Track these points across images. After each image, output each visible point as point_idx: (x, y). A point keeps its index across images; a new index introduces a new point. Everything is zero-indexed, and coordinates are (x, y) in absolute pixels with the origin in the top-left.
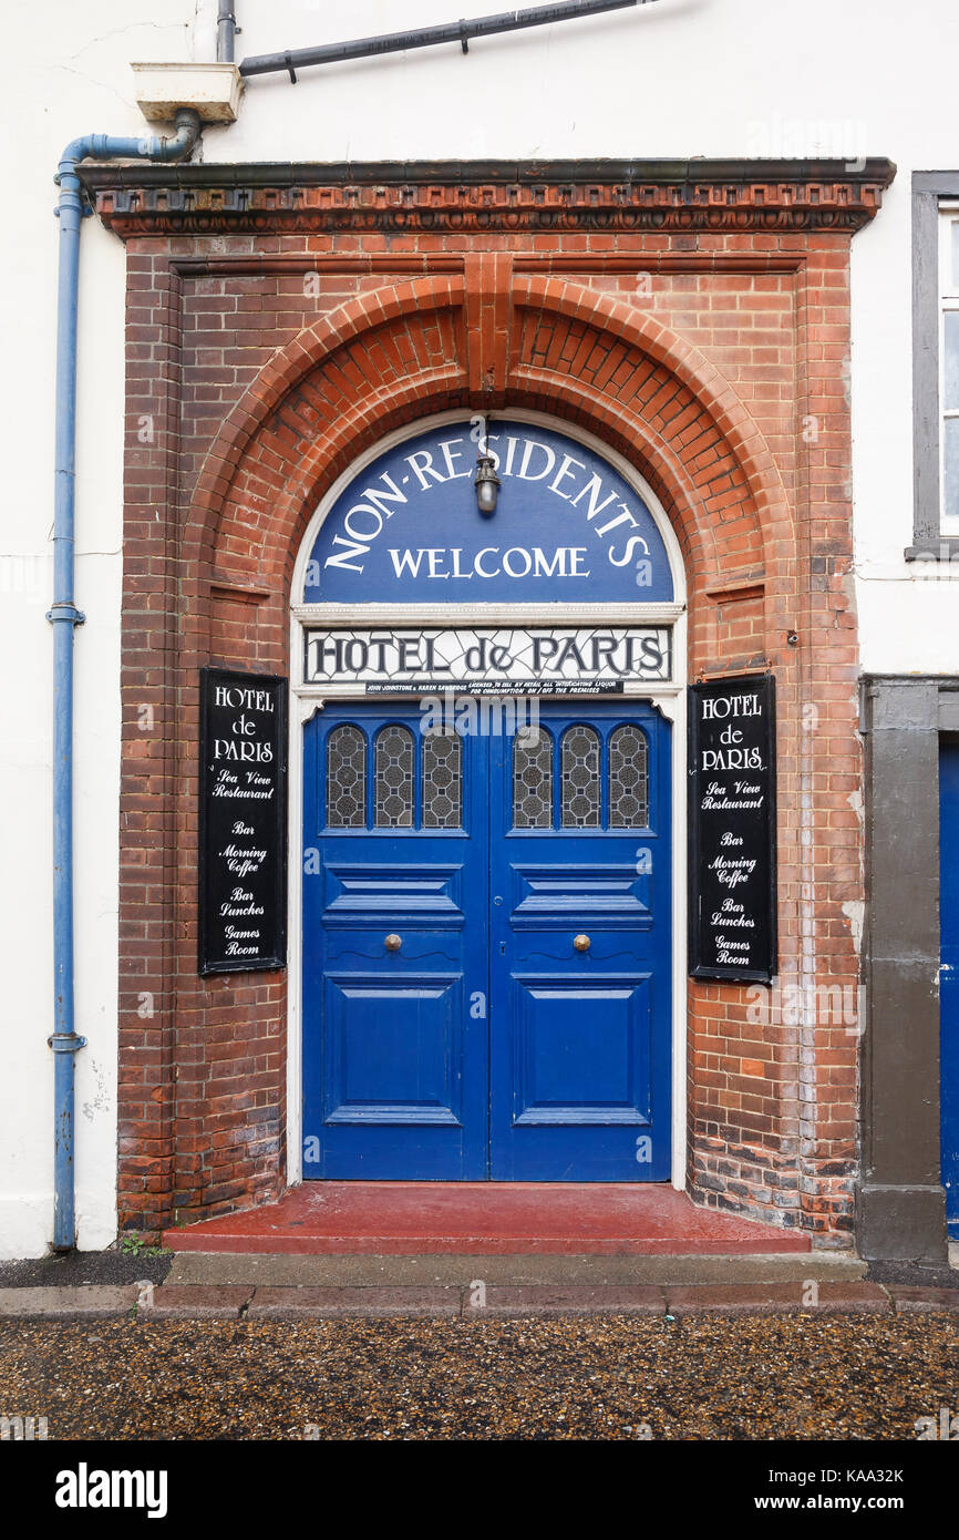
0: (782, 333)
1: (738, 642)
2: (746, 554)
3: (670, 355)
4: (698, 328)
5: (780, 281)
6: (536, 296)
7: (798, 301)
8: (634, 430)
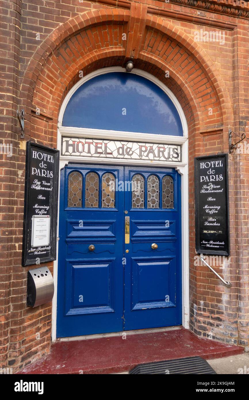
0: (229, 49)
1: (211, 148)
2: (214, 120)
3: (196, 51)
4: (204, 43)
5: (228, 32)
6: (154, 23)
7: (233, 40)
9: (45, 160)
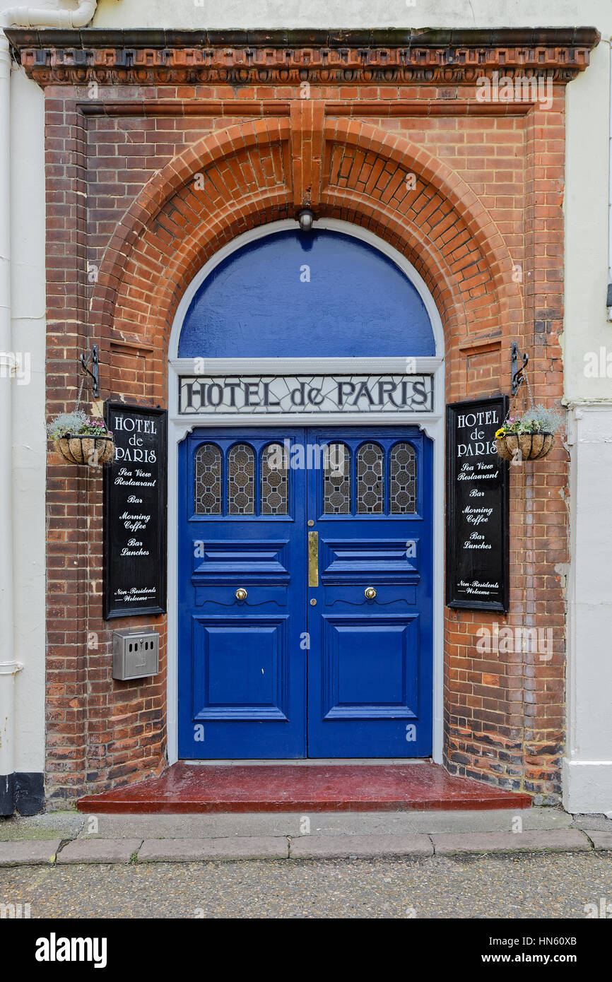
0: (515, 160)
1: (481, 382)
2: (488, 320)
3: (436, 177)
4: (457, 157)
5: (515, 122)
6: (341, 133)
7: (528, 137)
8: (410, 232)
9: (139, 431)
